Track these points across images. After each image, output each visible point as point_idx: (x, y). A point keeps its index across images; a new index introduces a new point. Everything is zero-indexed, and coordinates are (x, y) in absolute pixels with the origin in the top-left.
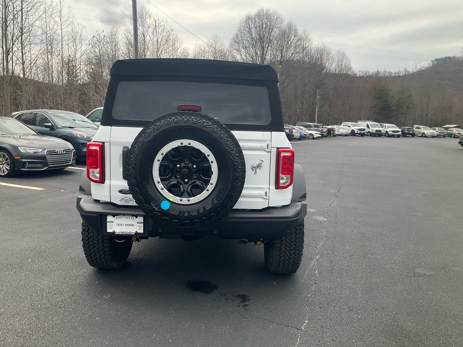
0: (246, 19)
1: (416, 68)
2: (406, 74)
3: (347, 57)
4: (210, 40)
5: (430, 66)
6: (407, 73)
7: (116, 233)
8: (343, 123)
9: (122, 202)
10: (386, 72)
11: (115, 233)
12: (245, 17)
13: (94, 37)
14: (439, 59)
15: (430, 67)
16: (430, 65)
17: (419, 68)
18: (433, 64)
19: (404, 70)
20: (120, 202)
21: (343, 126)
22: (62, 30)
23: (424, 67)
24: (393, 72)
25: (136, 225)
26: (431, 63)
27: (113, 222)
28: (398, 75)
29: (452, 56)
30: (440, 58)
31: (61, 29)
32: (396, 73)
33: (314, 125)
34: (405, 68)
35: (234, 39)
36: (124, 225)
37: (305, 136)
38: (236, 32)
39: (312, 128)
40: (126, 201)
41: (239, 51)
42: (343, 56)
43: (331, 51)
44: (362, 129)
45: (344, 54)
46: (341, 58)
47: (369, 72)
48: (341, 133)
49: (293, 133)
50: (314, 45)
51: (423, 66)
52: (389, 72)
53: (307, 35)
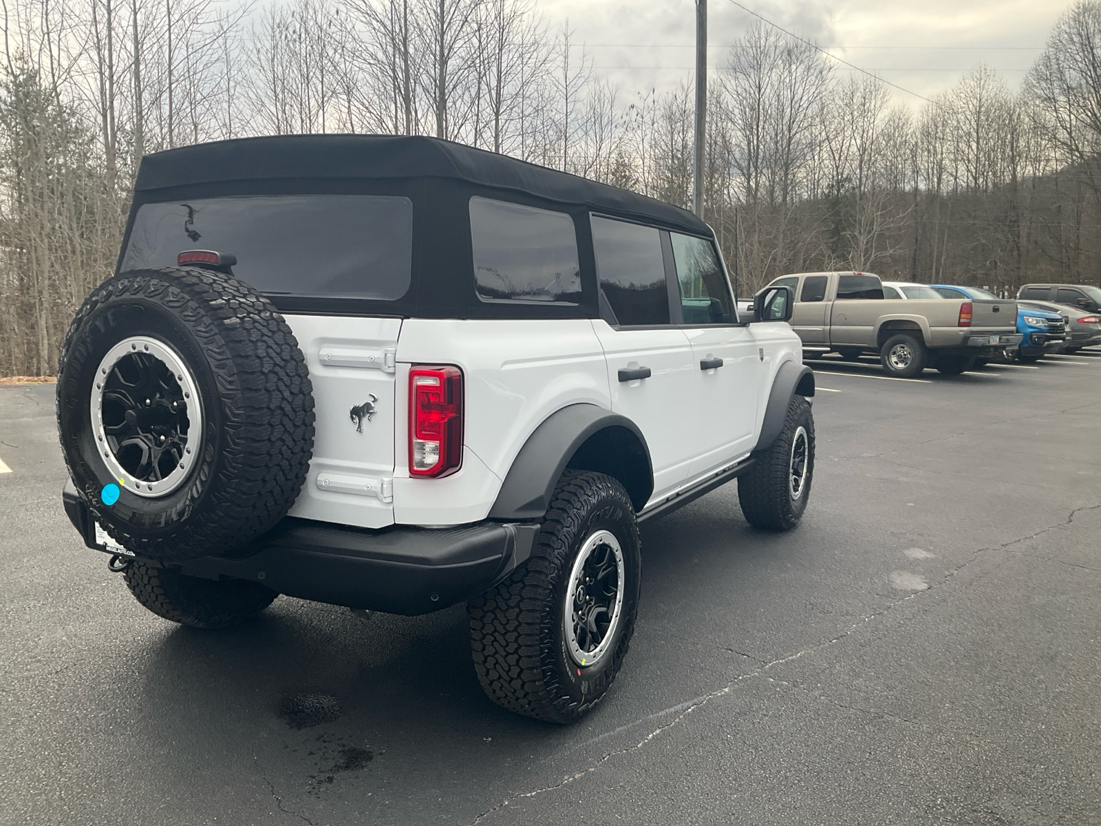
0: (1076, 10)
4: (967, 81)
12: (1074, 8)
13: (633, 107)
22: (567, 99)
31: (566, 96)
35: (1037, 70)
38: (1043, 51)
41: (1051, 100)
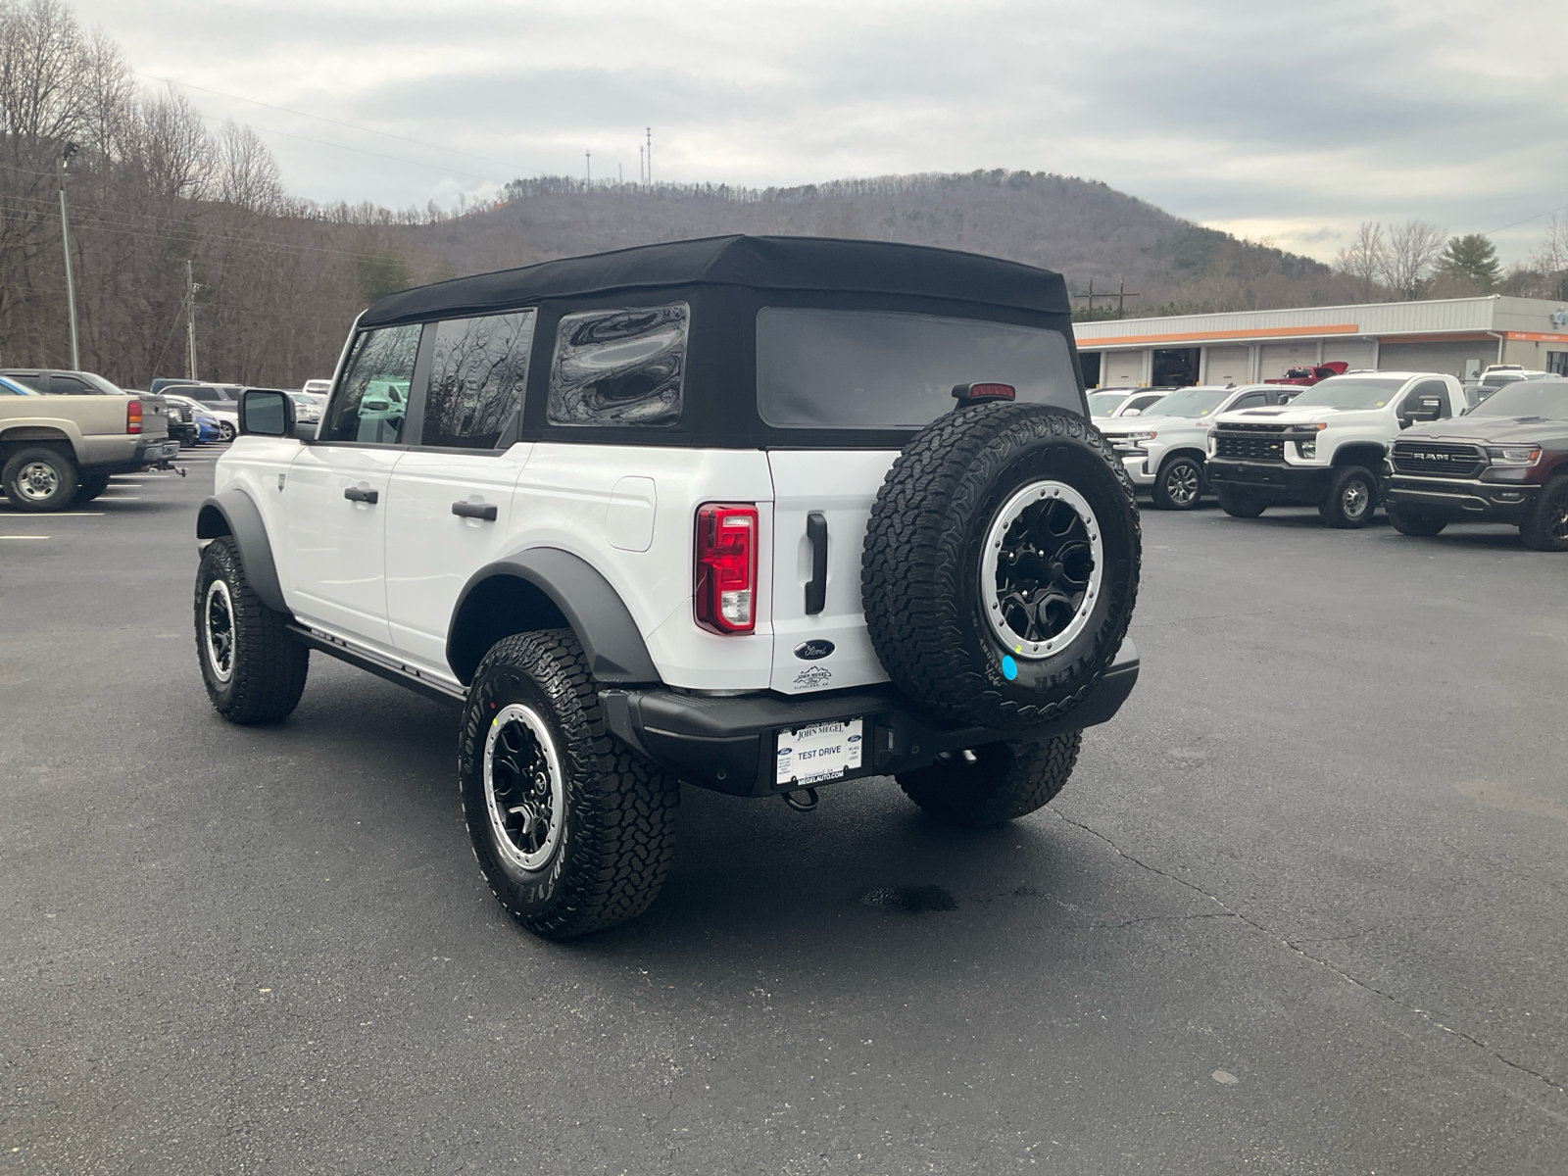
1: (462, 203)
2: (433, 221)
3: (262, 149)
5: (502, 200)
6: (439, 218)
7: (800, 783)
8: (308, 382)
9: (802, 684)
10: (371, 209)
11: (797, 781)
14: (525, 181)
15: (503, 204)
16: (503, 197)
17: (473, 205)
18: (511, 197)
19: (426, 210)
20: (796, 684)
21: (309, 391)
23: (485, 202)
24: (395, 212)
25: (846, 745)
26: (506, 194)
27: (791, 750)
28: (410, 221)
29: (562, 176)
30: (529, 179)
32: (404, 214)
33: (227, 390)
34: (431, 202)
36: (817, 753)
37: (214, 431)
39: (219, 399)
40: (811, 680)
42: (248, 145)
43: (203, 120)
44: (380, 405)
45: (251, 139)
46: (241, 149)
47: (313, 204)
48: (311, 416)
49: (190, 421)
50: (141, 94)
51: (483, 199)
52: (381, 212)
53: (110, 51)
